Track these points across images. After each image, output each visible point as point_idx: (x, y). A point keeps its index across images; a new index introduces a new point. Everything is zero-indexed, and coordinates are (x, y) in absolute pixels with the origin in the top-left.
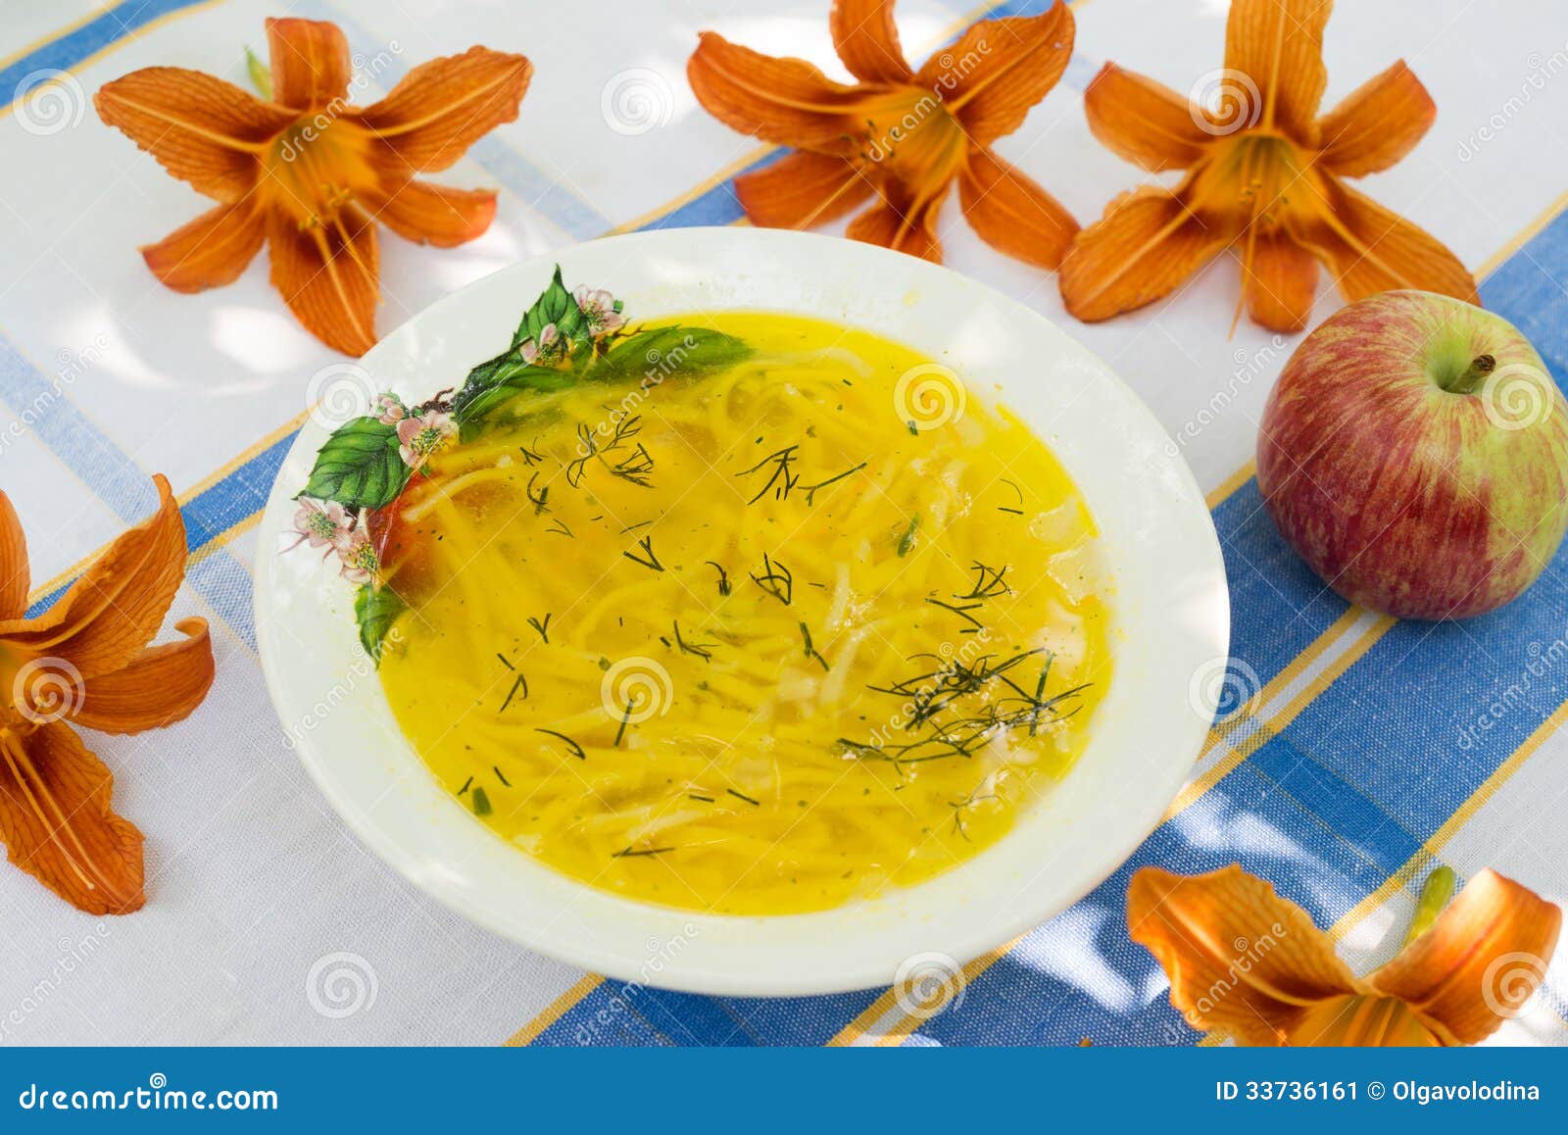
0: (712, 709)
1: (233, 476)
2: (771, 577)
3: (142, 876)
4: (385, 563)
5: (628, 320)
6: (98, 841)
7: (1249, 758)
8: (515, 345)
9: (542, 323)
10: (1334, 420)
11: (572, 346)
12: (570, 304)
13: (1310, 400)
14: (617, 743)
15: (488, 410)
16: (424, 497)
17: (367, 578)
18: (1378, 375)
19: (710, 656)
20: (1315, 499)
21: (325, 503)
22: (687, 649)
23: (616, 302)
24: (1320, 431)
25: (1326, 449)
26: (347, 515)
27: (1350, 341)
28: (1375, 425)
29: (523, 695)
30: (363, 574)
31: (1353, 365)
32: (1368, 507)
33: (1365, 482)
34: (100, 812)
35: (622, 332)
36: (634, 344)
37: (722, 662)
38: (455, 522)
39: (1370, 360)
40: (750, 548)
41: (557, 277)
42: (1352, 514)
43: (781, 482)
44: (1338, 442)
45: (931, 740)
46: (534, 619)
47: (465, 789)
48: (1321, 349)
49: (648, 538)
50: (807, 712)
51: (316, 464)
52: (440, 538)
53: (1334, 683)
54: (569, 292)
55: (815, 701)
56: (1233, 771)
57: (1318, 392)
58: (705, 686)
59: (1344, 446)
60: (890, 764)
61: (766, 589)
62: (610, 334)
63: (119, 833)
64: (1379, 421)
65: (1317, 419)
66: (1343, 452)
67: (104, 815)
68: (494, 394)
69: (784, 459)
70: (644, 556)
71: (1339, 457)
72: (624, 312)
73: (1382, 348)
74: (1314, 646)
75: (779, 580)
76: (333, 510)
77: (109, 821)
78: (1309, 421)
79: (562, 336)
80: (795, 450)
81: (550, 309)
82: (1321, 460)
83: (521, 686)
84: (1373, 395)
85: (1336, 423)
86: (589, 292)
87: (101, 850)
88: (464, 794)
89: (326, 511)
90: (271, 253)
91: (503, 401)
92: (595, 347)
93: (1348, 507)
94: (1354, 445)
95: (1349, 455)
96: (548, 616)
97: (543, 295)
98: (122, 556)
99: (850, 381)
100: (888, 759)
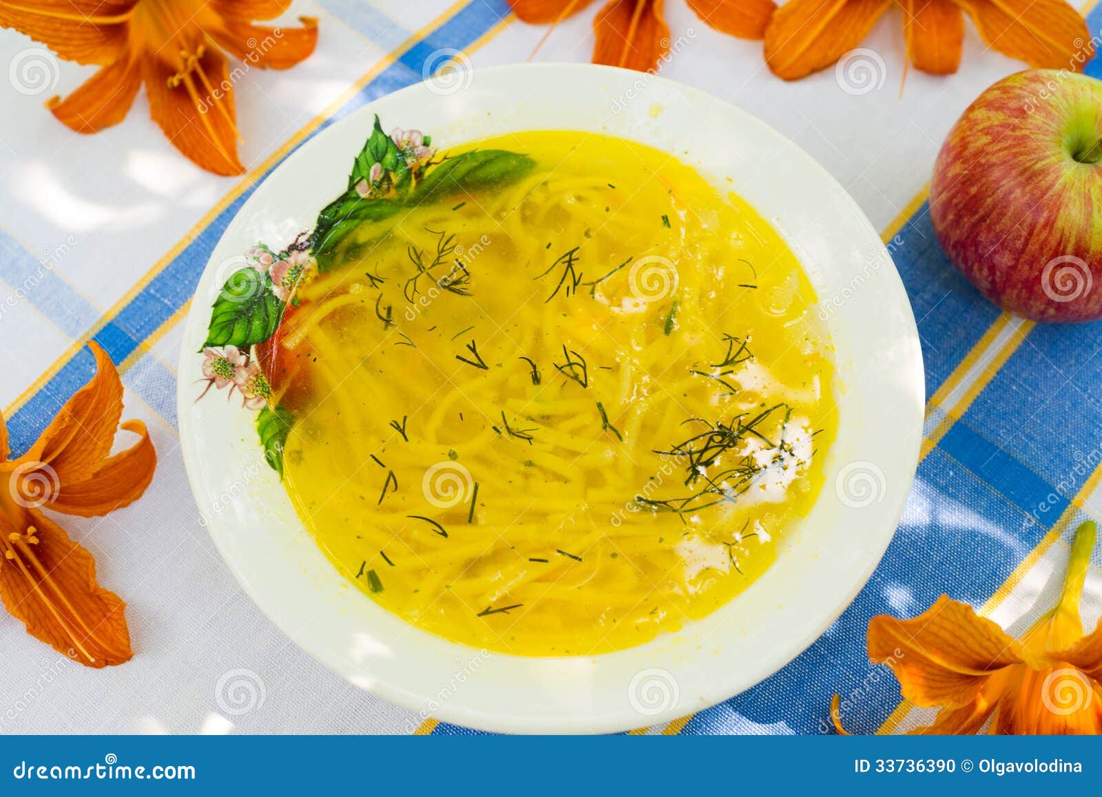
0: (538, 483)
1: (147, 290)
2: (570, 365)
3: (128, 639)
4: (276, 386)
5: (436, 151)
6: (92, 611)
7: (938, 445)
8: (352, 185)
9: (370, 163)
10: (993, 193)
11: (395, 178)
12: (390, 145)
13: (973, 175)
14: (470, 521)
15: (337, 243)
16: (298, 325)
17: (264, 403)
18: (1026, 157)
19: (532, 438)
20: (980, 251)
21: (223, 349)
22: (513, 434)
23: (425, 137)
24: (982, 202)
25: (987, 215)
26: (241, 354)
27: (1001, 126)
28: (1025, 198)
29: (394, 487)
30: (259, 401)
31: (1006, 148)
32: (1021, 260)
33: (1019, 242)
34: (88, 586)
35: (432, 161)
36: (443, 170)
37: (541, 442)
38: (324, 342)
39: (1019, 144)
40: (551, 341)
41: (377, 126)
42: (1010, 264)
43: (569, 282)
44: (997, 211)
45: (705, 491)
46: (395, 422)
47: (361, 573)
48: (978, 131)
49: (473, 342)
50: (609, 476)
51: (213, 318)
52: (315, 360)
53: (998, 373)
54: (388, 135)
55: (615, 466)
56: (928, 456)
57: (979, 170)
58: (530, 464)
59: (1002, 214)
60: (677, 515)
61: (568, 375)
62: (423, 164)
63: (106, 602)
64: (1028, 195)
65: (979, 192)
66: (1001, 220)
67: (92, 590)
68: (340, 228)
69: (569, 260)
70: (472, 357)
71: (997, 223)
72: (432, 144)
73: (1027, 132)
74: (980, 345)
75: (576, 366)
76: (230, 353)
77: (97, 594)
78: (973, 193)
79: (387, 173)
80: (577, 252)
81: (374, 152)
82: (983, 224)
83: (392, 479)
84: (1022, 173)
85: (995, 196)
86: (403, 133)
87: (94, 618)
88: (361, 576)
89: (225, 356)
90: (149, 94)
91: (347, 233)
92: (413, 176)
93: (1005, 260)
94: (1009, 214)
95: (1006, 221)
96: (405, 418)
97: (368, 141)
98: (76, 406)
99: (614, 185)
100: (675, 511)
